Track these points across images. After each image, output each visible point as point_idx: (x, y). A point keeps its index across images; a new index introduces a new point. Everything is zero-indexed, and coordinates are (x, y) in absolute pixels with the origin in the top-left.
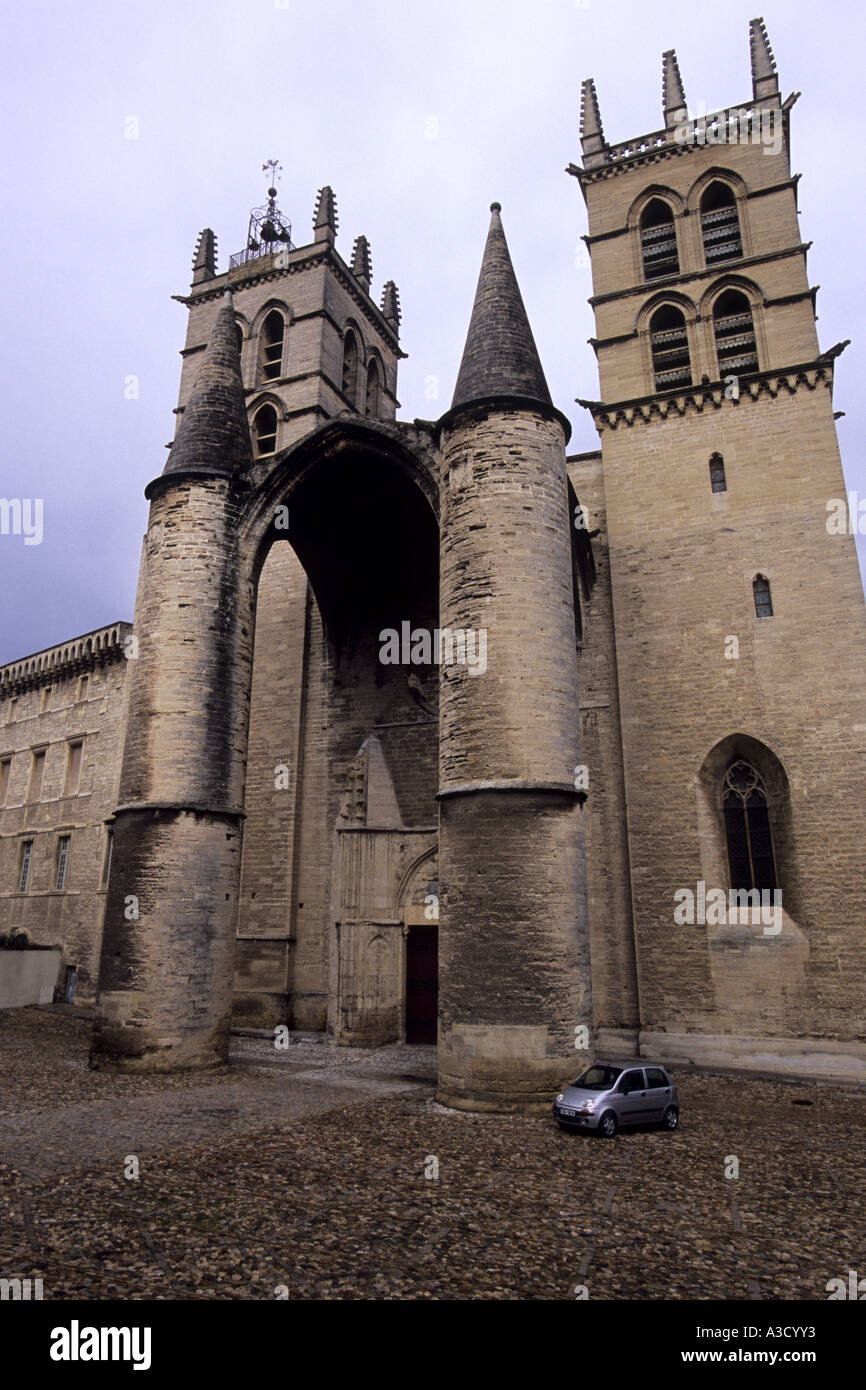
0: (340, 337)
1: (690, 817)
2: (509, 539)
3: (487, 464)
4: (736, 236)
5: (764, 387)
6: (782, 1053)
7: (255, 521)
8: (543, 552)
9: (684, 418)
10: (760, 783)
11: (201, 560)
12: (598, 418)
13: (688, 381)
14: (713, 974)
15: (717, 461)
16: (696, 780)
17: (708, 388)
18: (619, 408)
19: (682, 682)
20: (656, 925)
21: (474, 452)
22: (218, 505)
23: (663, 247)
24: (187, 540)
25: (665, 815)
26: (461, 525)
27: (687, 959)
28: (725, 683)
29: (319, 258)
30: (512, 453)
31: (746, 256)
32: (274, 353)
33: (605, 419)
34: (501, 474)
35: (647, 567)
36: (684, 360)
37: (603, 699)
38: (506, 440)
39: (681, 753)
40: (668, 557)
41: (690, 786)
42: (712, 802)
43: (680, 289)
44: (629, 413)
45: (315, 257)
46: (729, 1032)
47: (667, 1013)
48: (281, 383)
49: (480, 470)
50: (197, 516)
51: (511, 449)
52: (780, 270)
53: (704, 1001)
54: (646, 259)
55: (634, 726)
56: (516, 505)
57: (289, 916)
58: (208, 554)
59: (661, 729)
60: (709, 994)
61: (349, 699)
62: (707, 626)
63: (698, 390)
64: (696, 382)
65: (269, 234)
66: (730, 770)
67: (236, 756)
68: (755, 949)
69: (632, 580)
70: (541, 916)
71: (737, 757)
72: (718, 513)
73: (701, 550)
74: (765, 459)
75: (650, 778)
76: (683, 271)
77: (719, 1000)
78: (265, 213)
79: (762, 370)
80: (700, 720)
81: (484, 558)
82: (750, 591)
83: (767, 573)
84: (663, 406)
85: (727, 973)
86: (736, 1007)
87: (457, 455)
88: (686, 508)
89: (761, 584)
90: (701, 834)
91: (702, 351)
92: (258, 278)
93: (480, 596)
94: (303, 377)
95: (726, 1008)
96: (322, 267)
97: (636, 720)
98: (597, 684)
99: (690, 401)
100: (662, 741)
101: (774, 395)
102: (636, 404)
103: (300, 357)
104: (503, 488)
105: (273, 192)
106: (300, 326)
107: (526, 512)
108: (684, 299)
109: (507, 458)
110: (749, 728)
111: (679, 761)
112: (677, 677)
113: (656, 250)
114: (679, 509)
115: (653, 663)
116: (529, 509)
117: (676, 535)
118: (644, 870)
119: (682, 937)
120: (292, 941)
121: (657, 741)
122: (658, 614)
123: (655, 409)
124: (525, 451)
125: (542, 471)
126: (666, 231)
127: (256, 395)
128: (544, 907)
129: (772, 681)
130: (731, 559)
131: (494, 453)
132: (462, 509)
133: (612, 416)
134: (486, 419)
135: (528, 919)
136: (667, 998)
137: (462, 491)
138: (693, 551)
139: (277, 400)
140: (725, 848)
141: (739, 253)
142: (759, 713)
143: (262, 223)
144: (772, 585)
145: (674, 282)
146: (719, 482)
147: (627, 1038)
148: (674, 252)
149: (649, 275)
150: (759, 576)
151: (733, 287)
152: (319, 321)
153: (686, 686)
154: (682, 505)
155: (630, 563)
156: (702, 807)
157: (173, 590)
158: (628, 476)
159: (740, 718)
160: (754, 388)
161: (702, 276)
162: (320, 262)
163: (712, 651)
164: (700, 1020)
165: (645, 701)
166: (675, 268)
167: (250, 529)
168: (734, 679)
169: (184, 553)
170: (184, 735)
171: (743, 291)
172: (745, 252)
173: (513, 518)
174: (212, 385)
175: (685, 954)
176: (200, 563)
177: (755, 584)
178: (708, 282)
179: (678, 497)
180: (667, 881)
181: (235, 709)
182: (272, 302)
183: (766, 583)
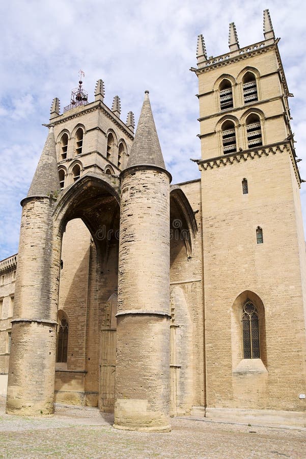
0: (106, 136)
1: (228, 324)
2: (141, 219)
3: (135, 191)
4: (256, 92)
5: (264, 152)
6: (255, 415)
7: (59, 214)
8: (154, 224)
9: (233, 165)
10: (256, 310)
11: (38, 229)
12: (200, 165)
13: (235, 150)
14: (233, 385)
15: (245, 182)
16: (231, 309)
17: (242, 153)
18: (208, 161)
19: (228, 270)
20: (214, 366)
21: (130, 187)
22: (45, 208)
23: (228, 97)
24: (33, 222)
25: (219, 323)
26: (125, 214)
27: (224, 380)
28: (244, 270)
29: (96, 107)
30: (144, 187)
31: (259, 100)
32: (80, 144)
33: (203, 166)
34: (139, 195)
35: (216, 225)
36: (234, 142)
37: (199, 278)
38: (142, 182)
39: (226, 299)
40: (224, 221)
41: (228, 312)
42: (237, 318)
43: (233, 114)
44: (212, 163)
45: (95, 107)
46: (237, 407)
47: (216, 400)
48: (82, 156)
49: (132, 193)
50: (37, 213)
51: (144, 185)
52: (272, 105)
53: (229, 395)
54: (221, 102)
55: (209, 288)
56: (144, 206)
57: (84, 363)
58: (41, 227)
59: (219, 289)
60: (231, 392)
61: (106, 279)
62: (238, 248)
63: (238, 154)
64: (238, 151)
65: (79, 98)
66: (245, 305)
67: (53, 301)
68: (249, 375)
69: (210, 230)
70: (147, 360)
71: (248, 300)
72: (245, 202)
73: (237, 217)
74: (263, 180)
75: (214, 309)
76: (235, 107)
77: (235, 395)
78: (77, 90)
79: (264, 145)
80: (234, 285)
81: (132, 227)
82: (255, 233)
83: (261, 227)
84: (225, 160)
85: (238, 384)
86: (242, 398)
87: (125, 188)
88: (232, 201)
89: (259, 230)
90: (232, 330)
91: (241, 138)
92: (74, 116)
93: (130, 241)
94: (90, 153)
95: (237, 398)
96: (97, 111)
97: (210, 286)
98: (197, 272)
99: (235, 158)
100: (219, 294)
101: (267, 155)
102: (214, 160)
103: (89, 145)
104: (140, 200)
105: (81, 83)
106: (89, 133)
107: (148, 209)
108: (234, 118)
109: (142, 189)
110: (251, 288)
111: (225, 302)
112: (226, 268)
113: (225, 99)
114: (230, 201)
115: (217, 263)
116: (150, 207)
117: (228, 211)
118: (210, 345)
119: (223, 371)
120: (86, 372)
121: (217, 294)
122: (220, 243)
123: (222, 161)
124: (149, 186)
125: (155, 193)
126: (229, 92)
127: (73, 161)
128: (148, 357)
129: (261, 269)
130: (248, 220)
131: (137, 187)
132: (126, 208)
133: (205, 165)
134: (135, 174)
135: (142, 361)
136: (216, 395)
137: (126, 201)
138: (234, 218)
139: (80, 163)
140: (242, 336)
141: (256, 99)
142: (255, 282)
143: (76, 94)
144: (263, 231)
145: (231, 111)
146: (246, 191)
147: (202, 410)
148: (231, 99)
149: (222, 108)
150: (259, 227)
151: (254, 113)
152: (96, 131)
153: (229, 272)
154: (231, 199)
155: (210, 223)
156: (233, 320)
157: (29, 241)
158: (210, 188)
159: (248, 284)
160: (260, 152)
161: (242, 109)
162: (97, 108)
163: (239, 258)
164: (228, 403)
165: (213, 278)
166: (231, 106)
167: (57, 217)
168: (247, 269)
169: (32, 227)
170: (33, 294)
171: (258, 114)
172: (259, 99)
173: (143, 212)
174: (44, 162)
175: (224, 378)
176: (38, 230)
177: (257, 230)
178: (244, 111)
179: (229, 196)
180: (218, 349)
181: (52, 284)
182: (79, 125)
183: (261, 230)
